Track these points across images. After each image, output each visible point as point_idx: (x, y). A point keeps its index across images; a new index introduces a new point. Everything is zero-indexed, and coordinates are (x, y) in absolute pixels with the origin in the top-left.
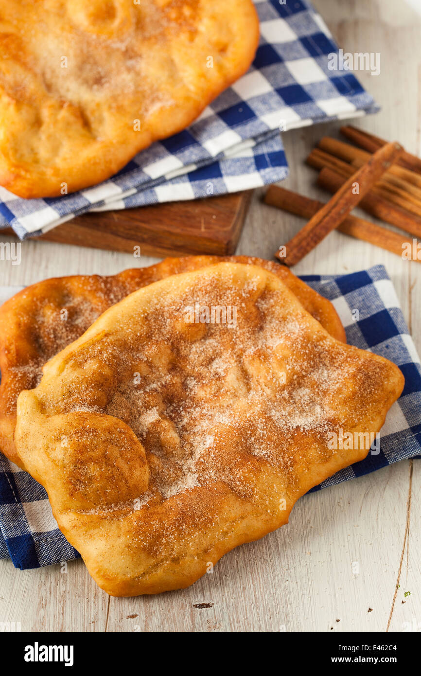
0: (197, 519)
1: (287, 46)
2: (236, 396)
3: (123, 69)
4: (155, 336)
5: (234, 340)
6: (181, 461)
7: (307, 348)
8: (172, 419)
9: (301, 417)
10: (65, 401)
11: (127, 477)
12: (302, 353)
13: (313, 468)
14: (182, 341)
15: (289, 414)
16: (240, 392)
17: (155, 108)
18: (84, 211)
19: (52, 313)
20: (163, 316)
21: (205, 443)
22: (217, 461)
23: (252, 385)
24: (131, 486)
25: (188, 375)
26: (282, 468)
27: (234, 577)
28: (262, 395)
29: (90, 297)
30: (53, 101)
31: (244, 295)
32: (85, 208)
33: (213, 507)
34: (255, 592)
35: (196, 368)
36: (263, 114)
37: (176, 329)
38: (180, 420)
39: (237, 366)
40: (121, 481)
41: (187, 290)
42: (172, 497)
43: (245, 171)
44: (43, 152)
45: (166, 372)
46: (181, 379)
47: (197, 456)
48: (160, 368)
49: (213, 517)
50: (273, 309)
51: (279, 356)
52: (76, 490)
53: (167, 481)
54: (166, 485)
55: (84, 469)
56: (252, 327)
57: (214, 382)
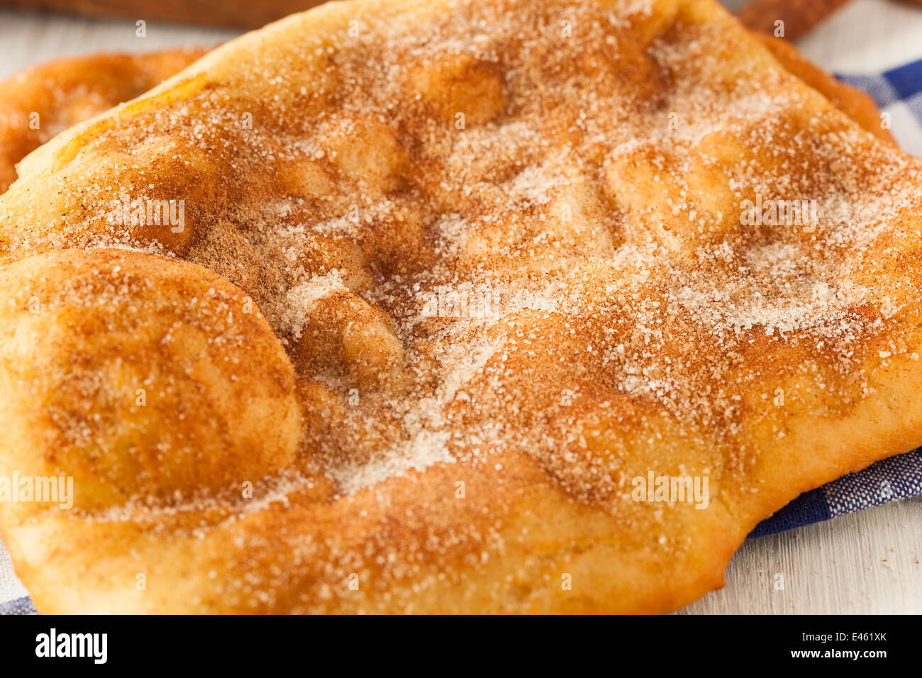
0: (435, 540)
2: (577, 253)
4: (351, 102)
5: (579, 122)
6: (401, 402)
7: (791, 143)
8: (386, 307)
9: (770, 306)
10: (68, 230)
11: (225, 413)
12: (776, 153)
14: (430, 121)
15: (735, 299)
16: (591, 244)
20: (379, 59)
21: (477, 357)
22: (509, 397)
23: (629, 230)
24: (237, 442)
25: (445, 209)
26: (706, 423)
28: (655, 254)
31: (614, 21)
33: (485, 510)
35: (465, 187)
37: (413, 88)
38: (410, 312)
39: (587, 185)
40: (206, 423)
41: (453, 5)
42: (364, 489)
45: (378, 194)
46: (422, 217)
47: (450, 387)
48: (361, 183)
49: (483, 538)
50: (698, 63)
51: (709, 159)
52: (65, 443)
53: (354, 451)
54: (349, 459)
55: (92, 379)
56: (633, 96)
57: (515, 218)
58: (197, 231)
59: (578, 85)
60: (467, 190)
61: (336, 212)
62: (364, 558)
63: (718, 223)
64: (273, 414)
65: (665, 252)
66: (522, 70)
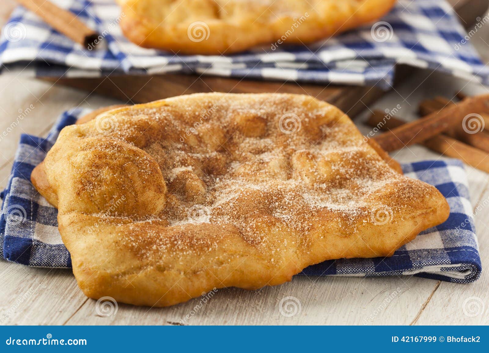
0: (195, 241)
2: (274, 177)
4: (212, 120)
5: (288, 142)
7: (358, 160)
8: (205, 182)
9: (333, 203)
11: (138, 191)
12: (351, 162)
13: (330, 237)
14: (237, 132)
15: (322, 199)
16: (280, 176)
20: (226, 111)
21: (228, 198)
22: (234, 209)
23: (294, 175)
24: (140, 201)
25: (235, 159)
26: (298, 229)
28: (300, 183)
31: (310, 115)
33: (215, 236)
37: (235, 121)
38: (213, 185)
39: (284, 159)
40: (131, 192)
45: (214, 150)
46: (226, 160)
47: (217, 205)
48: (209, 145)
49: (212, 244)
50: (336, 134)
51: (328, 159)
52: (83, 190)
53: (179, 216)
54: (177, 218)
55: (97, 171)
56: (309, 138)
57: (256, 164)
58: (147, 144)
60: (244, 154)
61: (197, 152)
62: (170, 241)
63: (324, 177)
64: (154, 197)
65: (303, 183)
66: (273, 123)
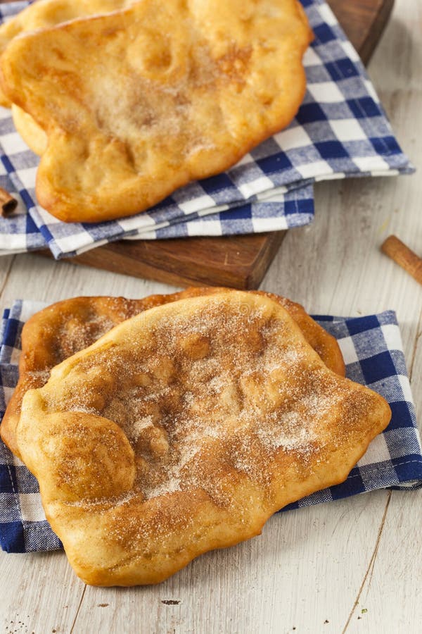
0: (173, 520)
1: (335, 107)
2: (228, 413)
3: (172, 113)
4: (159, 351)
5: (233, 361)
6: (167, 467)
7: (301, 375)
8: (165, 428)
9: (286, 437)
10: (66, 401)
11: (112, 475)
12: (296, 379)
13: (290, 485)
14: (185, 358)
15: (275, 434)
16: (233, 409)
17: (195, 150)
18: (117, 238)
19: (75, 327)
20: (170, 333)
21: (192, 452)
22: (200, 469)
23: (245, 404)
24: (115, 483)
25: (187, 390)
26: (260, 482)
27: (204, 579)
28: (253, 414)
29: (112, 316)
30: (102, 135)
31: (249, 321)
32: (119, 235)
33: (189, 510)
34: (221, 594)
35: (194, 384)
36: (298, 164)
37: (180, 346)
38: (173, 430)
39: (234, 386)
40: (105, 478)
41: (196, 312)
42: (153, 499)
43: (274, 214)
44: (86, 181)
45: (166, 385)
46: (180, 393)
47: (183, 463)
48: (161, 381)
49: (188, 520)
50: (276, 337)
51: (273, 380)
52: (63, 482)
53: (151, 484)
54: (149, 487)
55: (72, 463)
56: (252, 351)
57: (209, 398)
58: (106, 403)
59: (235, 347)
61: (152, 392)
62: (151, 525)
63: (274, 405)
64: (127, 473)
66: (217, 340)
